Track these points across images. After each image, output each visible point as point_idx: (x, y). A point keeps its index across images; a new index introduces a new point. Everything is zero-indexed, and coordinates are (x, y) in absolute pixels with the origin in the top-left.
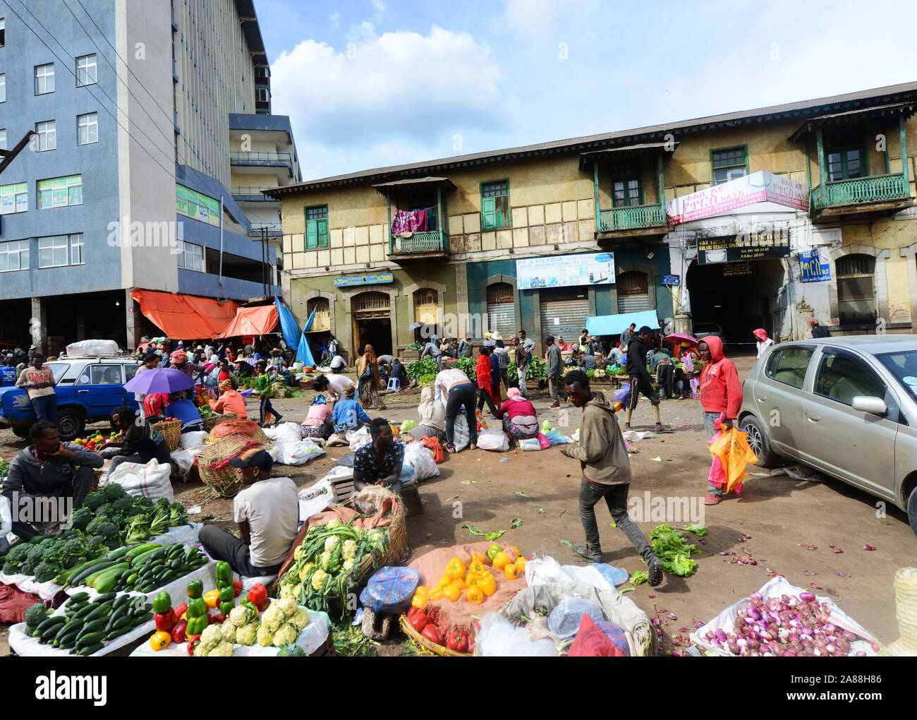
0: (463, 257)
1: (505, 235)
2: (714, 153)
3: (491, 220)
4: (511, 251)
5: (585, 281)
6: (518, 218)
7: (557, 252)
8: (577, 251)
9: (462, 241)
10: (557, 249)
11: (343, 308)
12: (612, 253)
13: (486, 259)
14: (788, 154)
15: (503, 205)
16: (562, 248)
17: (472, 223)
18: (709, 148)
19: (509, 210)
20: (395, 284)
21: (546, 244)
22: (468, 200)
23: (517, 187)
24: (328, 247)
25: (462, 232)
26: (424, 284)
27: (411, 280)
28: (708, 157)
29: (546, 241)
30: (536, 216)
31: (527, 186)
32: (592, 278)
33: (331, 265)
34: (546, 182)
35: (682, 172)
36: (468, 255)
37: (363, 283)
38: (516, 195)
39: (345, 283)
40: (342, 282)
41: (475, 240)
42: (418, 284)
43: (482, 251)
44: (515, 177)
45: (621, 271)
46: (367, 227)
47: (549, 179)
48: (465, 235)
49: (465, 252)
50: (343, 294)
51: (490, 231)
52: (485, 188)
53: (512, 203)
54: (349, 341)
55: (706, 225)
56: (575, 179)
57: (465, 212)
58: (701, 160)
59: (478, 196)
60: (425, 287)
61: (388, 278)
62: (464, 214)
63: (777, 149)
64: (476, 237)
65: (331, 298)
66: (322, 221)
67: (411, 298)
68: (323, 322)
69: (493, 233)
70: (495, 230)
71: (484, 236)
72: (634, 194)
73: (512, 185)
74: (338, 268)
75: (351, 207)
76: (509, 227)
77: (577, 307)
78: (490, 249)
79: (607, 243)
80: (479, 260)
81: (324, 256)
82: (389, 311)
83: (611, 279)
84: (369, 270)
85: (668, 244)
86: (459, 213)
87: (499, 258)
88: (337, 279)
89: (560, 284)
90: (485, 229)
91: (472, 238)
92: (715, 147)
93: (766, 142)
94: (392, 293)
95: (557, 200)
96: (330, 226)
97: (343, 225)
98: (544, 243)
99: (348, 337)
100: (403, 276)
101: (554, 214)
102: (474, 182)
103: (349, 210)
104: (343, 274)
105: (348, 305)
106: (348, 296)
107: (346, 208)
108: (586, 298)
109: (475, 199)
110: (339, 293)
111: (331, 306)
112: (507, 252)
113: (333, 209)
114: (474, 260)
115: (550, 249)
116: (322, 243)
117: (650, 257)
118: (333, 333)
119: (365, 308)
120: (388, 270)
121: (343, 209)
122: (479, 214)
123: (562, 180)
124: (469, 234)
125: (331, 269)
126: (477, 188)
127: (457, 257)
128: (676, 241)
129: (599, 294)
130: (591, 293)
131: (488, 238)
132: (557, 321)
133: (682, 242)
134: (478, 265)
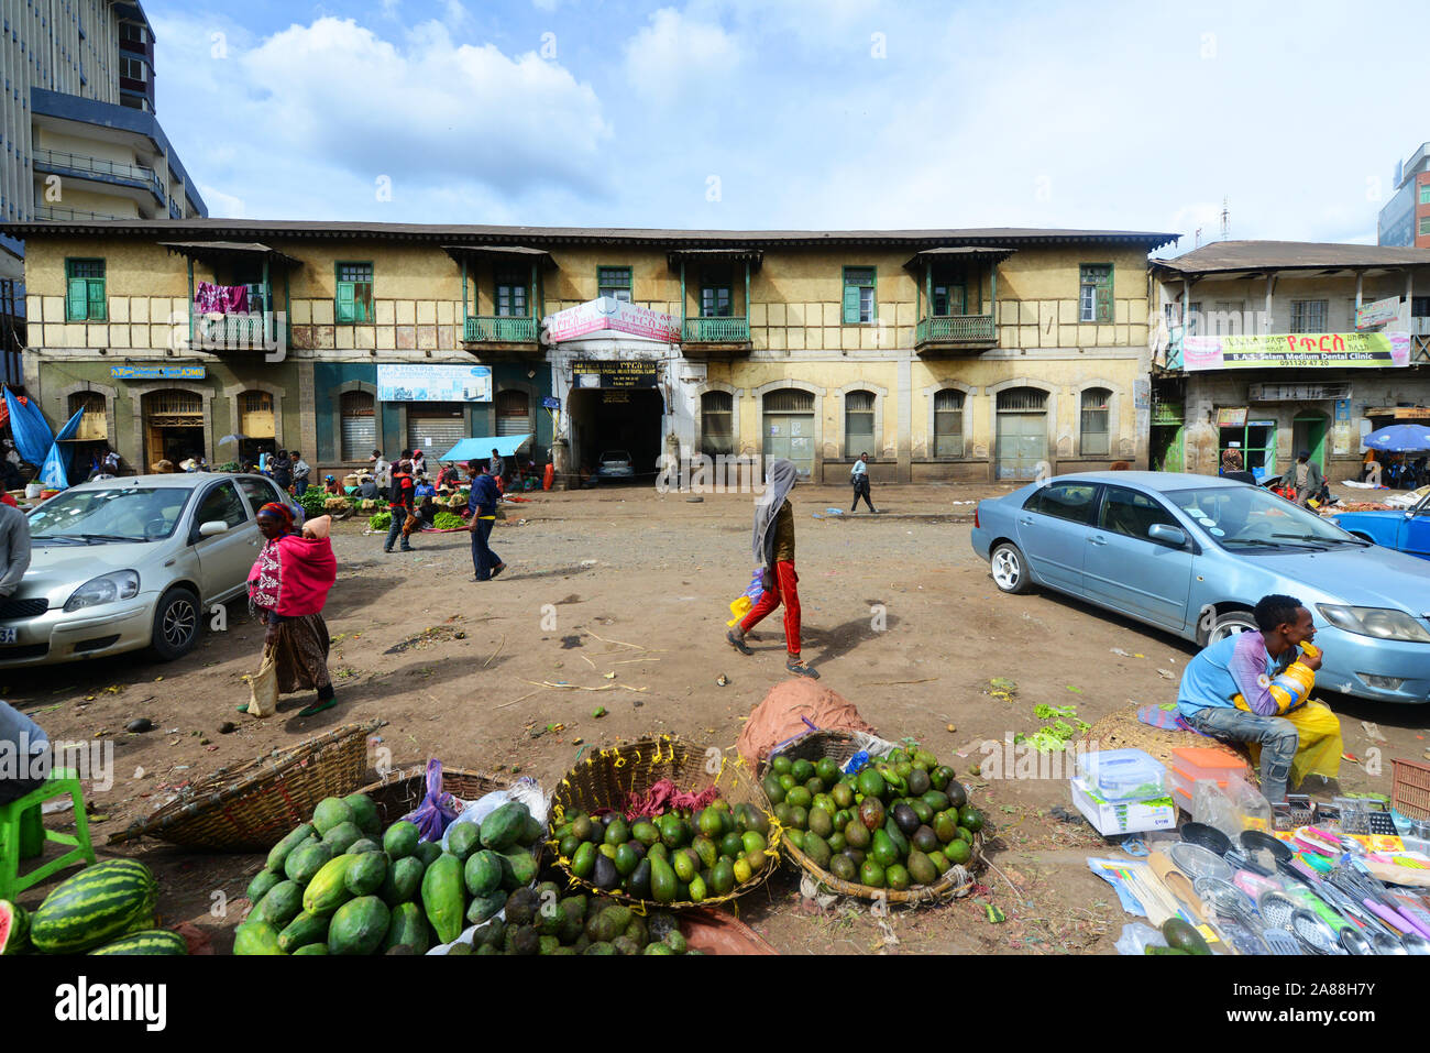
0: (310, 354)
1: (366, 333)
2: (601, 270)
3: (348, 310)
4: (373, 353)
5: (458, 397)
6: (384, 313)
7: (428, 360)
8: (451, 361)
9: (309, 333)
10: (429, 355)
11: (129, 409)
12: (490, 368)
13: (341, 360)
14: (668, 282)
15: (364, 294)
16: (436, 355)
17: (323, 312)
18: (596, 264)
19: (372, 300)
20: (210, 380)
21: (417, 348)
22: (318, 282)
23: (382, 274)
24: (105, 320)
25: (309, 322)
26: (254, 385)
27: (234, 378)
28: (595, 274)
29: (417, 345)
30: (406, 313)
31: (395, 274)
32: (466, 394)
33: (109, 347)
34: (419, 274)
35: (569, 286)
36: (317, 353)
37: (158, 376)
38: (381, 283)
39: (129, 375)
40: (124, 372)
41: (327, 334)
42: (244, 384)
43: (335, 349)
44: (381, 262)
45: (501, 389)
46: (169, 300)
47: (422, 269)
48: (314, 327)
49: (313, 348)
50: (129, 390)
51: (346, 324)
52: (341, 270)
53: (376, 293)
54: (138, 456)
55: (588, 346)
56: (453, 275)
57: (314, 296)
58: (588, 276)
59: (333, 279)
60: (255, 388)
61: (199, 373)
62: (313, 299)
63: (659, 277)
64: (328, 331)
65: (110, 394)
66: (95, 282)
67: (234, 402)
68: (96, 427)
69: (351, 328)
70: (354, 324)
71: (338, 329)
72: (519, 302)
73: (376, 271)
74: (120, 352)
75: (144, 268)
76: (372, 323)
77: (453, 426)
78: (348, 347)
79: (487, 355)
80: (330, 360)
81: (98, 335)
82: (201, 418)
83: (488, 396)
84: (170, 358)
85: (550, 364)
86: (308, 296)
87: (358, 361)
88: (115, 368)
89: (430, 398)
90: (340, 322)
91: (322, 331)
92: (603, 264)
93: (649, 268)
94: (207, 394)
95: (431, 297)
96: (109, 290)
97: (130, 291)
98: (414, 347)
99: (136, 449)
100: (222, 372)
101: (427, 313)
102: (328, 259)
103: (140, 272)
104: (129, 362)
105: (137, 406)
106: (136, 393)
107: (136, 269)
108: (461, 417)
109: (328, 281)
110: (122, 387)
111: (110, 404)
112: (368, 353)
113: (114, 267)
114: (324, 360)
115: (420, 355)
116: (96, 313)
117: (531, 376)
118: (112, 443)
119: (166, 411)
120: (199, 362)
121: (130, 270)
122: (332, 302)
123: (439, 273)
124: (319, 326)
125: (110, 352)
126: (331, 267)
127: (301, 353)
128: (559, 360)
129: (476, 413)
130: (467, 411)
131: (344, 334)
132: (428, 442)
133: (566, 362)
134: (331, 366)
